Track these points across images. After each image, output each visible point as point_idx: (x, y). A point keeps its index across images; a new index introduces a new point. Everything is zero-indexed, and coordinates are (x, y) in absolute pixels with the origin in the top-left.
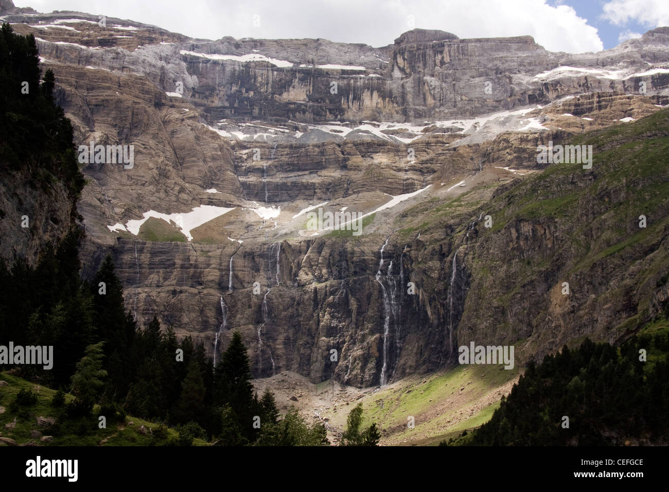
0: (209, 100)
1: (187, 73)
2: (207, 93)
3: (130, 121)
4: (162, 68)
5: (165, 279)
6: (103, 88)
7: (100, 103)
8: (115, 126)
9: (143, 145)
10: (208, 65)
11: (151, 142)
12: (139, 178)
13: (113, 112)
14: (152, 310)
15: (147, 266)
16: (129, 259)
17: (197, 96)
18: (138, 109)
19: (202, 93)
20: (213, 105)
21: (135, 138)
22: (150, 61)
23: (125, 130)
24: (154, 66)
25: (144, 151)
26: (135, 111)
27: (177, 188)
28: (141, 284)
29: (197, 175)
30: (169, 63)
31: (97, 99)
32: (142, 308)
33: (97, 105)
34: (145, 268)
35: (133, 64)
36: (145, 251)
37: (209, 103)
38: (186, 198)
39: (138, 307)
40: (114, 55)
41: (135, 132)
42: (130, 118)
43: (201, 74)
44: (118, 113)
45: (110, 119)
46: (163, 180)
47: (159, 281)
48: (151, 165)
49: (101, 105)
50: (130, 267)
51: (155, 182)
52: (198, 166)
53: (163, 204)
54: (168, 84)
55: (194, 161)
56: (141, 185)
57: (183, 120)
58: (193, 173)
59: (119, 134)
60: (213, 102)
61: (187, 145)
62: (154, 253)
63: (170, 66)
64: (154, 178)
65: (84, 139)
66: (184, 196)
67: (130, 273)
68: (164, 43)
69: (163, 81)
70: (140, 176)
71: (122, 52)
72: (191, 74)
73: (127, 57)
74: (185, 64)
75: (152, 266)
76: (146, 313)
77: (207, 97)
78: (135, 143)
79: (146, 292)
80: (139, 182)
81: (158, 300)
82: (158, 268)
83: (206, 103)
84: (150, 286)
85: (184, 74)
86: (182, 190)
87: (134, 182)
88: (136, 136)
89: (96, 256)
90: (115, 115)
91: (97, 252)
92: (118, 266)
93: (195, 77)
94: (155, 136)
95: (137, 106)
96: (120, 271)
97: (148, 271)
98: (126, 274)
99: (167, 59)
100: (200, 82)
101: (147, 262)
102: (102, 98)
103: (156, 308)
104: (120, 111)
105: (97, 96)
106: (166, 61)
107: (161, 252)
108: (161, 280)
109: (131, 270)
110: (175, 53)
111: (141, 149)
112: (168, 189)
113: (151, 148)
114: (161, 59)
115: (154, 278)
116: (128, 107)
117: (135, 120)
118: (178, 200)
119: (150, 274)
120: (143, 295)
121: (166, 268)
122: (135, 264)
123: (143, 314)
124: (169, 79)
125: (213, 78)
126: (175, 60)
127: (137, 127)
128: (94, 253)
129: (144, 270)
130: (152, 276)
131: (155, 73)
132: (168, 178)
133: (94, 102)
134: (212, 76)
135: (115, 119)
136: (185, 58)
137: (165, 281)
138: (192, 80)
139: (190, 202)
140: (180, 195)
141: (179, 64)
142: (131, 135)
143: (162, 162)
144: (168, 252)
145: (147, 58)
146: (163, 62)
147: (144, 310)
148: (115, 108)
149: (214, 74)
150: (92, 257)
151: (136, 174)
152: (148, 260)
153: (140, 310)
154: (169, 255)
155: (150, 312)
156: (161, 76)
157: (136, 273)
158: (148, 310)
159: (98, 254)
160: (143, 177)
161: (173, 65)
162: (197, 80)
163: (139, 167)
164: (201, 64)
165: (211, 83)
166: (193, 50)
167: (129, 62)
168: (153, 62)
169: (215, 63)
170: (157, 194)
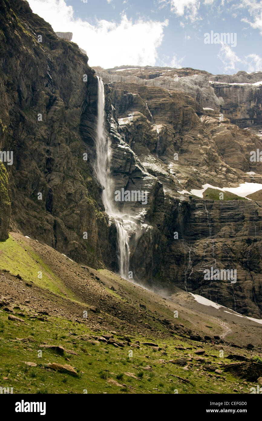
0: (233, 115)
1: (215, 95)
2: (232, 109)
3: (182, 119)
4: (198, 90)
5: (237, 231)
6: (159, 97)
7: (158, 106)
8: (171, 123)
9: (193, 137)
10: (231, 89)
11: (199, 135)
12: (194, 161)
13: (169, 112)
14: (230, 257)
15: (218, 220)
16: (201, 215)
17: (224, 111)
18: (187, 110)
19: (228, 110)
20: (237, 118)
21: (187, 132)
22: (189, 85)
23: (179, 126)
24: (191, 89)
25: (195, 142)
26: (185, 112)
27: (224, 169)
28: (215, 236)
29: (237, 161)
30: (202, 87)
31: (156, 103)
32: (220, 255)
33: (156, 108)
34: (216, 222)
35: (176, 87)
36: (214, 207)
37: (234, 117)
38: (233, 177)
39: (217, 254)
40: (162, 82)
41: (186, 128)
42: (181, 116)
43: (226, 96)
44: (173, 113)
45: (166, 118)
46: (213, 163)
47: (231, 233)
48: (202, 151)
49: (159, 108)
50: (203, 222)
51: (207, 163)
52: (237, 154)
53: (216, 180)
54: (203, 102)
55: (234, 151)
56: (196, 166)
57: (219, 123)
58: (234, 159)
59: (175, 128)
60: (236, 115)
61: (226, 139)
62: (223, 209)
63: (203, 89)
64: (205, 160)
65: (150, 129)
66: (231, 175)
67: (203, 226)
68: (196, 75)
69: (199, 99)
70: (194, 159)
71: (167, 79)
72: (218, 96)
73: (172, 83)
74: (213, 89)
75: (223, 220)
76: (225, 260)
77: (231, 112)
78: (187, 136)
79: (221, 242)
80: (194, 163)
81: (234, 248)
82: (228, 222)
83: (231, 116)
84: (224, 236)
85: (213, 95)
86: (228, 171)
87: (190, 164)
88: (187, 131)
89: (174, 210)
90: (171, 114)
91: (174, 206)
92: (192, 221)
93: (221, 98)
94: (201, 132)
95: (186, 109)
96: (194, 225)
97: (220, 224)
98: (200, 227)
99: (200, 84)
100: (225, 101)
101: (218, 217)
102: (159, 102)
103: (233, 255)
104: (174, 112)
105: (156, 102)
106: (199, 86)
107: (228, 208)
108: (233, 231)
109: (204, 224)
110: (206, 80)
111: (192, 140)
112: (217, 170)
113: (200, 139)
114: (196, 84)
115: (226, 229)
116: (180, 108)
117: (185, 119)
118: (226, 178)
119: (221, 227)
120: (220, 244)
121: (235, 221)
122: (207, 219)
123: (222, 261)
124: (203, 98)
125: (235, 98)
126: (207, 85)
127: (187, 124)
128: (173, 207)
129: (215, 224)
130: (224, 228)
131: (193, 94)
132: (216, 161)
133: (153, 106)
134: (234, 96)
135: (170, 117)
136: (213, 86)
137: (237, 232)
138: (219, 100)
139: (236, 180)
140: (227, 175)
141: (209, 88)
142: (183, 130)
143: (210, 149)
144: (235, 209)
145: (186, 83)
146: (197, 86)
147: (222, 257)
148: (170, 109)
149: (236, 95)
150: (171, 210)
151: (191, 157)
152: (218, 215)
153: (219, 257)
154: (236, 210)
155: (229, 259)
156: (197, 96)
157: (208, 226)
158: (226, 257)
159: (175, 208)
160: (197, 159)
161: (205, 88)
162: (223, 100)
163: (192, 153)
164: (225, 89)
165: (234, 102)
166: (217, 81)
167: (173, 86)
168: (191, 86)
169: (236, 87)
170: (209, 172)
